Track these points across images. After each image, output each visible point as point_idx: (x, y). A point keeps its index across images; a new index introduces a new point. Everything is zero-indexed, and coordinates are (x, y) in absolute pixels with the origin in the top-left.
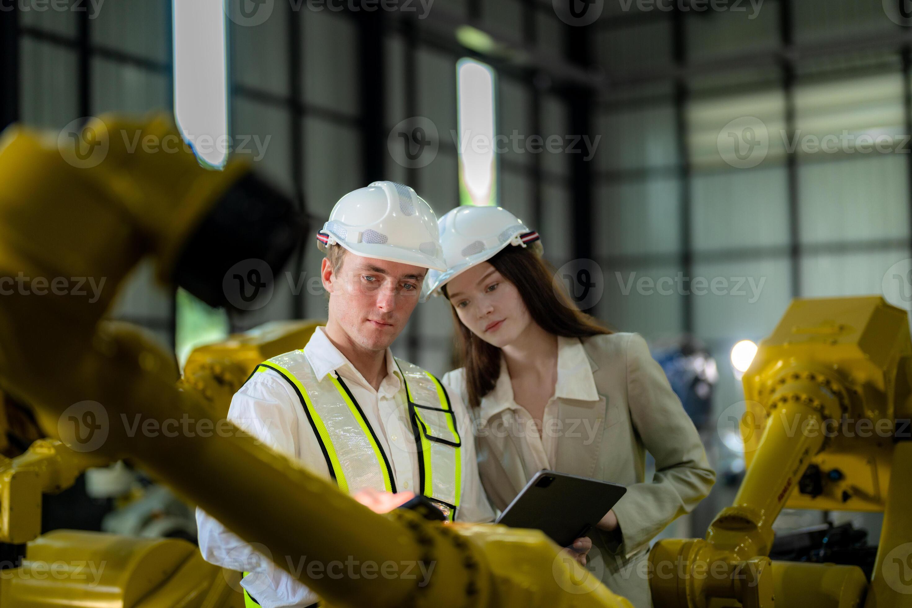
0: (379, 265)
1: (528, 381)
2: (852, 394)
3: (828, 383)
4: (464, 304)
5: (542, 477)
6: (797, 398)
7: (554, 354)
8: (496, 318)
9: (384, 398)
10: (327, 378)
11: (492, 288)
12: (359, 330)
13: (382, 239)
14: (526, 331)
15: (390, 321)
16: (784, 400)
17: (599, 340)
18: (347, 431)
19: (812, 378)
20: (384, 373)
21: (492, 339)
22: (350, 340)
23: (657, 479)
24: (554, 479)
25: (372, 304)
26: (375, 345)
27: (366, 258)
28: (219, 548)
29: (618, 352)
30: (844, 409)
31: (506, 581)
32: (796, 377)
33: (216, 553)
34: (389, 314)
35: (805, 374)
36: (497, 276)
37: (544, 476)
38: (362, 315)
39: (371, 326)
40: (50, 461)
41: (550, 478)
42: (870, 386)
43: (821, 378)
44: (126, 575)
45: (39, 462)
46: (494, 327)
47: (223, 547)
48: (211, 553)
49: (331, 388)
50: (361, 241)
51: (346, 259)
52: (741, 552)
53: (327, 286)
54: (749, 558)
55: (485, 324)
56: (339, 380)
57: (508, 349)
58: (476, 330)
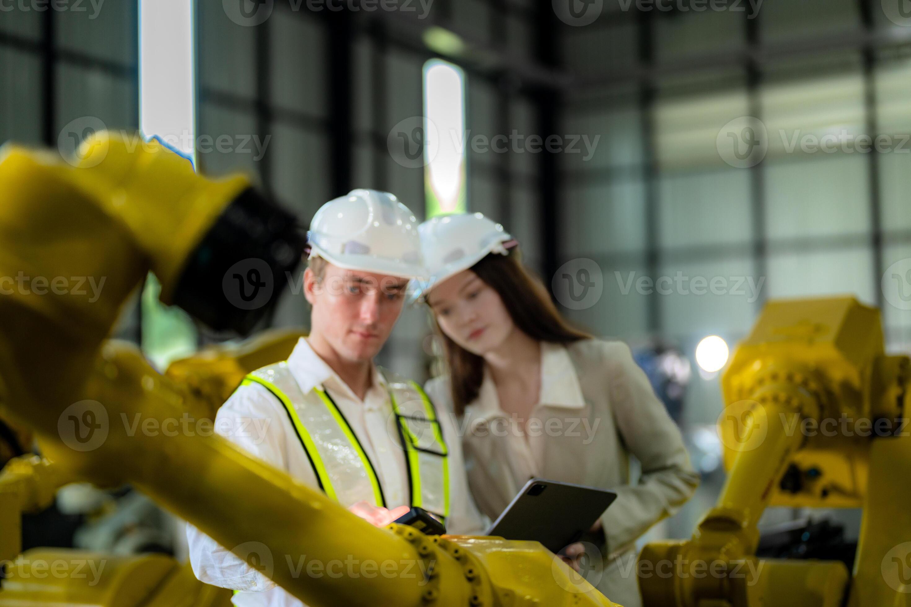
0: (362, 276)
1: (513, 388)
2: (829, 393)
3: (805, 383)
4: (446, 312)
5: (534, 485)
6: (775, 399)
7: (538, 360)
8: (478, 325)
9: (370, 410)
10: (313, 391)
11: (473, 296)
12: (344, 342)
13: (365, 250)
14: (509, 338)
15: (375, 332)
16: (763, 401)
17: (582, 346)
18: (336, 444)
19: (790, 378)
20: (369, 384)
21: (475, 347)
22: (335, 353)
23: (641, 482)
24: (545, 486)
25: (356, 316)
26: (361, 356)
27: (350, 270)
28: (213, 567)
29: (601, 358)
30: (822, 408)
31: (509, 594)
32: (774, 377)
33: (209, 572)
34: (374, 326)
35: (782, 374)
36: (478, 283)
37: (536, 484)
38: (345, 327)
39: (356, 338)
40: (28, 481)
41: (542, 486)
42: (846, 386)
43: (798, 378)
44: (109, 594)
45: (16, 483)
46: (476, 334)
47: (217, 565)
48: (204, 572)
49: (317, 401)
50: (343, 252)
51: (329, 271)
52: (728, 553)
53: (309, 297)
54: (736, 558)
55: (467, 332)
56: (326, 393)
57: (491, 357)
58: (459, 338)
